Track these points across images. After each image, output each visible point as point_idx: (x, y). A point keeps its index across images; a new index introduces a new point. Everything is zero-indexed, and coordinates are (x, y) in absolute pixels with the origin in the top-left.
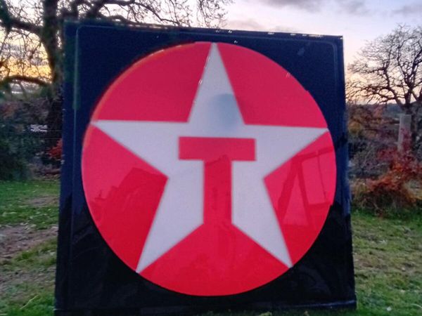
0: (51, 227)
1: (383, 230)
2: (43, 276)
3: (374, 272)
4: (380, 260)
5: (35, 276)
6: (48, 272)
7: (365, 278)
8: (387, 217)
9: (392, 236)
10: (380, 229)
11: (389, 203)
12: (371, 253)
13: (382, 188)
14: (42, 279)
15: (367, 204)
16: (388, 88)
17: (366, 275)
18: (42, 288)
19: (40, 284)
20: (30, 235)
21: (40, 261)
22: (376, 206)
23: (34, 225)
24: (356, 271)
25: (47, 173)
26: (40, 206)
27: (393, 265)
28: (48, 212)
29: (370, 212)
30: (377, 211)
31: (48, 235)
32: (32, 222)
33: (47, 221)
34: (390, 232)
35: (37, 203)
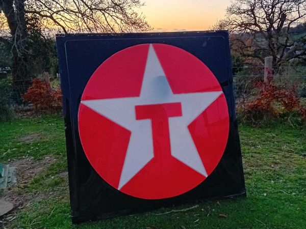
0: (44, 157)
1: (259, 138)
2: (53, 194)
3: (255, 170)
4: (258, 161)
5: (47, 195)
6: (55, 191)
7: (250, 175)
8: (261, 127)
9: (264, 141)
10: (257, 137)
11: (261, 117)
12: (252, 157)
13: (256, 108)
14: (53, 196)
15: (247, 119)
16: (256, 24)
17: (250, 173)
18: (56, 202)
19: (53, 200)
20: (33, 165)
21: (47, 183)
22: (253, 120)
23: (32, 158)
24: (244, 171)
25: (21, 111)
26: (31, 142)
27: (266, 164)
28: (38, 146)
29: (249, 124)
30: (254, 123)
31: (45, 164)
32: (30, 155)
33: (40, 153)
34: (263, 139)
35: (28, 140)
